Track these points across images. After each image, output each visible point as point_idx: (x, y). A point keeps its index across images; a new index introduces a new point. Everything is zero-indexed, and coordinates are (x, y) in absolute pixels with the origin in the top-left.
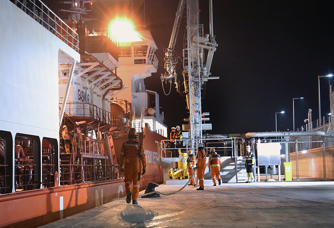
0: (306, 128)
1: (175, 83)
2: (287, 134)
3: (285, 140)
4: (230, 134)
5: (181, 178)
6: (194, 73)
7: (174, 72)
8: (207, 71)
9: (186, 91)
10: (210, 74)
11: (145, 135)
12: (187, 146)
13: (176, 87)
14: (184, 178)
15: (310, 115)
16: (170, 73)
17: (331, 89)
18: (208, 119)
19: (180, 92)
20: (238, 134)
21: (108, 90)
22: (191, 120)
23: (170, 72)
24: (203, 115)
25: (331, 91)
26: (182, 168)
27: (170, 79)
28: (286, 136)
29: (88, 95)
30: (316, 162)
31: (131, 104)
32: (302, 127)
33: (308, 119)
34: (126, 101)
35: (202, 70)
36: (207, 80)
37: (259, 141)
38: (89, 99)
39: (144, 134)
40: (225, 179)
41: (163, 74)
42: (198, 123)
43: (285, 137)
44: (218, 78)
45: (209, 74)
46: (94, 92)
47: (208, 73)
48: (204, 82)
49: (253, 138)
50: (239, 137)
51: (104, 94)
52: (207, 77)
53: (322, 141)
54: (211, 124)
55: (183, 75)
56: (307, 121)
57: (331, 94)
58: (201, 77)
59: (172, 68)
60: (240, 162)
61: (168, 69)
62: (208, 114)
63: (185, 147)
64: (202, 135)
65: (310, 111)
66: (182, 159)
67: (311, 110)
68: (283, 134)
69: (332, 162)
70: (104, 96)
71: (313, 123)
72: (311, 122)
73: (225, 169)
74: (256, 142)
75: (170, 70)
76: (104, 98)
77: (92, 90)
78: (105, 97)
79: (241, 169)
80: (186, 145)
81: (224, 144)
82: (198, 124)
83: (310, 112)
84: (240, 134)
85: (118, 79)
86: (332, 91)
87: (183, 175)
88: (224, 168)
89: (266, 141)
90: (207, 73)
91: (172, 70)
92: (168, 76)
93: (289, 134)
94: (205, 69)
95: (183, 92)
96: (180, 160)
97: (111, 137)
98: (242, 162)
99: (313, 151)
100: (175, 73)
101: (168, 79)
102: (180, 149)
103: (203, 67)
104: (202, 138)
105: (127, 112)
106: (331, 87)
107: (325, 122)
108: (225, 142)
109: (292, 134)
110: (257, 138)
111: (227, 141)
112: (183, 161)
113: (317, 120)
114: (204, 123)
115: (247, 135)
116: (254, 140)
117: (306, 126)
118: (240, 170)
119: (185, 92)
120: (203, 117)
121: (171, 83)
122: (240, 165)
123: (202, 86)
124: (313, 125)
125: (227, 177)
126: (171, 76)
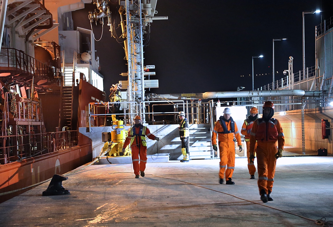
0: (286, 81)
1: (108, 25)
2: (255, 94)
3: (254, 102)
4: (183, 93)
5: (115, 155)
6: (135, 11)
7: (106, 10)
8: (152, 9)
9: (123, 35)
10: (156, 12)
11: (81, 90)
12: (125, 111)
13: (110, 30)
14: (119, 155)
15: (290, 64)
16: (101, 11)
17: (316, 32)
18: (154, 73)
19: (116, 37)
20: (192, 94)
21: (33, 29)
22: (130, 76)
23: (102, 9)
24: (146, 68)
25: (316, 35)
26: (117, 141)
27: (102, 18)
28: (255, 97)
29: (9, 37)
30: (297, 128)
31: (60, 47)
32: (282, 79)
33: (288, 69)
34: (54, 44)
35: (145, 7)
36: (152, 21)
37: (219, 104)
38: (9, 42)
39: (80, 88)
40: (175, 154)
41: (92, 13)
42: (140, 79)
43: (253, 98)
44: (166, 18)
45: (154, 13)
46: (16, 32)
47: (154, 11)
48: (148, 23)
49: (211, 99)
50: (195, 97)
51: (27, 34)
52: (152, 17)
53: (301, 103)
54: (158, 80)
55: (120, 13)
56: (287, 72)
57: (316, 39)
58: (143, 17)
59: (104, 4)
60: (195, 131)
61: (98, 5)
62: (153, 67)
63: (122, 112)
64: (145, 95)
65: (291, 59)
66: (117, 128)
67: (293, 58)
68: (251, 94)
69: (315, 128)
70: (27, 37)
71: (295, 75)
72: (292, 73)
73: (174, 140)
74: (216, 105)
75: (102, 7)
76: (27, 39)
77: (14, 29)
78: (29, 38)
79: (195, 141)
80: (123, 109)
81: (175, 107)
82: (140, 81)
83: (291, 61)
84: (195, 94)
85: (47, 14)
86: (318, 35)
87: (117, 151)
88: (172, 139)
89: (228, 104)
90: (152, 11)
91: (104, 7)
92: (99, 15)
93: (258, 94)
94: (149, 5)
95: (120, 37)
96: (114, 130)
97: (36, 92)
98: (196, 132)
99: (293, 114)
100: (108, 11)
101: (99, 19)
102: (115, 115)
103: (147, 3)
104: (144, 99)
105: (55, 58)
106: (316, 29)
107: (309, 75)
108: (176, 104)
109: (262, 94)
110: (216, 100)
111: (177, 103)
112: (117, 131)
113: (300, 72)
114: (148, 79)
115: (204, 95)
116: (213, 103)
117: (286, 78)
118: (194, 143)
119: (123, 37)
120: (146, 71)
121: (103, 24)
122: (194, 136)
123: (145, 28)
124: (295, 78)
125: (176, 152)
126: (103, 15)
